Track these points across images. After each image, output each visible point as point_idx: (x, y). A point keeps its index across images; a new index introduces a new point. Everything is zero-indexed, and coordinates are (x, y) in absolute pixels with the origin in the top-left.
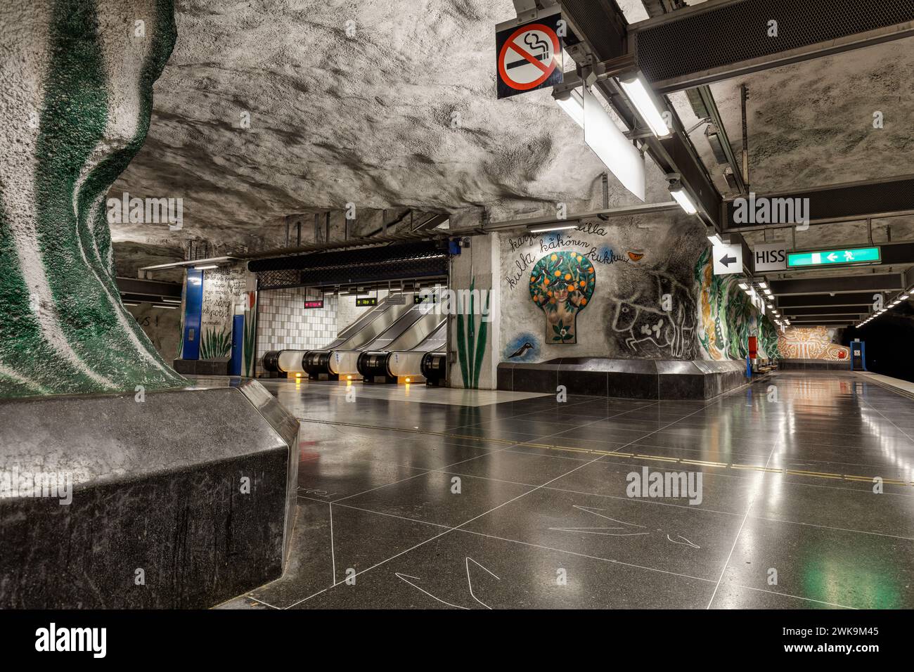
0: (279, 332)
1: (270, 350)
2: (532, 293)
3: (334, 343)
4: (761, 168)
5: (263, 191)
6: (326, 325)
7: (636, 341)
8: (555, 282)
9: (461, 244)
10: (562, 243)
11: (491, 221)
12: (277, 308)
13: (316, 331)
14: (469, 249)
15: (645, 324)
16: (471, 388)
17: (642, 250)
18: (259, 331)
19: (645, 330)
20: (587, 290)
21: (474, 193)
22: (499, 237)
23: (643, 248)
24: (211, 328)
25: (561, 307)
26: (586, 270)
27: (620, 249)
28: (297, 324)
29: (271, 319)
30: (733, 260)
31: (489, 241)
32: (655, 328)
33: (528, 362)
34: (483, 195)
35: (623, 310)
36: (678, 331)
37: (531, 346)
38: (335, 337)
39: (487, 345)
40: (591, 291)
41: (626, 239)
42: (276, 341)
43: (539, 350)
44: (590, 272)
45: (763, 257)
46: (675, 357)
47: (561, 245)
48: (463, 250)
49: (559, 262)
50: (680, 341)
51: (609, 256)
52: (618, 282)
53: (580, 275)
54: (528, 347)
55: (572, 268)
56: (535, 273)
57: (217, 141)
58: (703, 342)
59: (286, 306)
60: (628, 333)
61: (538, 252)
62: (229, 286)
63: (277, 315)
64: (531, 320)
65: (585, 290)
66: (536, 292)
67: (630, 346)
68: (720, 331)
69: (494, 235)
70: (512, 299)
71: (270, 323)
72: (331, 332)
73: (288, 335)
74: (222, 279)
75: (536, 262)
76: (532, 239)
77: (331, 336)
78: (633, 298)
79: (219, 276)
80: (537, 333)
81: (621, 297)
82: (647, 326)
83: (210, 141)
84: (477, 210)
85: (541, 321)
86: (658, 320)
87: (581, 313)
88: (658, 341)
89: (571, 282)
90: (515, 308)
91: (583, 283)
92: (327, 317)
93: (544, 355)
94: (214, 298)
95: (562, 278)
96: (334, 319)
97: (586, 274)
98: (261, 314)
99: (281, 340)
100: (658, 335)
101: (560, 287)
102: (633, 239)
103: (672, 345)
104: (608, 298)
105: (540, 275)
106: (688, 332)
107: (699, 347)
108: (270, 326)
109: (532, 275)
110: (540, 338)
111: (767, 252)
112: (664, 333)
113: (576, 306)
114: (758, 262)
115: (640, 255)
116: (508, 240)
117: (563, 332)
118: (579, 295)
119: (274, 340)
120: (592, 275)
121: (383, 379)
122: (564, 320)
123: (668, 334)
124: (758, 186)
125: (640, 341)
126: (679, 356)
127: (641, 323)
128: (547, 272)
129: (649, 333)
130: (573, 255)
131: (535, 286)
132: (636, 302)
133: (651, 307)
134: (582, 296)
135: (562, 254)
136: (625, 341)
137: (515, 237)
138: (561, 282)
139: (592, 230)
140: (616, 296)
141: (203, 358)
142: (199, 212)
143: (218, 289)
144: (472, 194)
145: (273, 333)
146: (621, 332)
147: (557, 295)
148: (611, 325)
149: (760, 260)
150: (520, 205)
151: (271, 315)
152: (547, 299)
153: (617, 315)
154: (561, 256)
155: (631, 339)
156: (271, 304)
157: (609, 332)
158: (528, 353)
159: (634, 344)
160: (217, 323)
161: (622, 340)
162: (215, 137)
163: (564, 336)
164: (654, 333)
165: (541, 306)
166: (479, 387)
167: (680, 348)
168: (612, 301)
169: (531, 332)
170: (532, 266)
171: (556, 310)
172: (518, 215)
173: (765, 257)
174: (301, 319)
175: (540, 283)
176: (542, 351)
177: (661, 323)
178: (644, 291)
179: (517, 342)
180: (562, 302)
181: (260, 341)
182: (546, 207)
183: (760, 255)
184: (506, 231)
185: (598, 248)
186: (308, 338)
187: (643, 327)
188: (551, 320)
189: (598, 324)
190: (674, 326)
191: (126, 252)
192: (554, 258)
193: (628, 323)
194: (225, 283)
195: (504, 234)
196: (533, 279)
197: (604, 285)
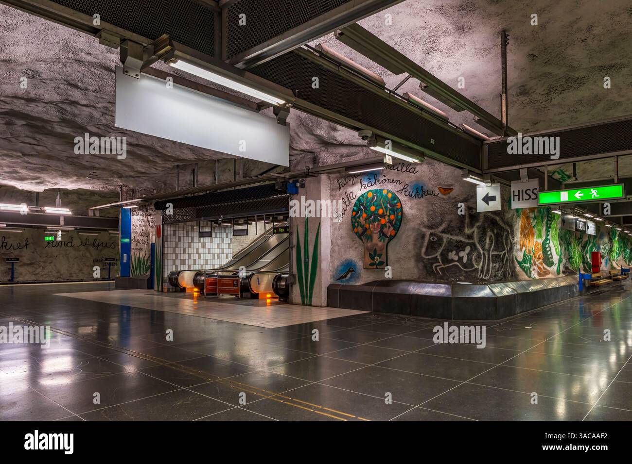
0: (182, 256)
1: (174, 270)
2: (354, 227)
3: (229, 262)
4: (554, 105)
5: (141, 149)
6: (223, 249)
7: (443, 266)
8: (371, 217)
9: (298, 185)
10: (378, 181)
11: (320, 165)
12: (180, 238)
13: (214, 255)
14: (304, 189)
15: (452, 251)
16: (307, 305)
17: (452, 185)
18: (165, 256)
19: (452, 255)
20: (395, 223)
21: (298, 142)
22: (329, 178)
23: (453, 183)
24: (137, 253)
25: (376, 237)
26: (395, 205)
27: (430, 185)
28: (197, 249)
29: (174, 247)
30: (493, 198)
31: (319, 182)
32: (461, 254)
33: (351, 283)
34: (307, 143)
35: (431, 239)
36: (487, 256)
37: (353, 271)
38: (230, 257)
39: (318, 269)
40: (399, 224)
41: (437, 175)
42: (179, 263)
43: (359, 274)
44: (397, 207)
45: (519, 195)
46: (482, 280)
47: (377, 183)
48: (300, 190)
49: (373, 198)
50: (488, 265)
51: (419, 191)
52: (428, 215)
53: (390, 210)
54: (351, 271)
55: (383, 203)
56: (355, 208)
57: (79, 115)
58: (519, 263)
59: (187, 235)
60: (436, 259)
61: (358, 191)
62: (148, 221)
63: (179, 243)
64: (354, 248)
65: (394, 222)
66: (356, 225)
67: (436, 269)
68: (550, 250)
69: (324, 177)
70: (339, 230)
71: (174, 249)
72: (227, 255)
73: (190, 258)
74: (143, 216)
75: (357, 198)
76: (354, 179)
77: (227, 258)
78: (441, 228)
79: (141, 213)
80: (359, 260)
81: (430, 227)
82: (454, 252)
83: (74, 115)
84: (310, 156)
85: (361, 248)
86: (466, 246)
87: (393, 242)
88: (465, 266)
89: (383, 216)
90: (341, 238)
91: (392, 217)
92: (223, 242)
93: (364, 278)
94: (138, 230)
95: (376, 212)
96: (229, 245)
97: (395, 209)
98: (166, 243)
99: (183, 262)
100: (465, 260)
101: (374, 220)
102: (443, 176)
103: (480, 268)
104: (419, 229)
105: (359, 210)
106: (498, 256)
107: (515, 267)
108: (174, 252)
109: (354, 210)
110: (360, 264)
111: (522, 191)
112: (472, 258)
113: (387, 237)
114: (514, 201)
115: (451, 189)
116: (336, 180)
117: (377, 259)
118: (389, 227)
119: (178, 262)
120: (400, 210)
121: (249, 295)
122: (378, 249)
123: (475, 259)
124: (555, 122)
125: (446, 266)
126: (486, 278)
127: (448, 250)
128: (364, 207)
129: (456, 258)
130: (385, 192)
131: (355, 220)
132: (443, 232)
133: (457, 236)
134: (392, 228)
135: (376, 191)
136: (432, 266)
137: (341, 177)
138: (375, 216)
139: (404, 169)
140: (425, 227)
141: (132, 275)
142: (109, 166)
143: (140, 223)
144: (297, 143)
145: (177, 258)
146: (428, 258)
147: (372, 227)
148: (421, 252)
149: (516, 198)
150: (344, 151)
151: (174, 243)
152: (365, 230)
153: (426, 244)
154: (375, 192)
155: (438, 264)
156: (174, 234)
157: (418, 258)
158: (351, 277)
159: (440, 269)
160: (141, 249)
161: (429, 265)
162: (77, 112)
163: (377, 262)
164: (461, 259)
165: (360, 236)
166: (313, 304)
167: (488, 270)
168: (421, 230)
169: (353, 259)
170: (354, 201)
171: (372, 240)
172: (343, 159)
173: (521, 195)
174: (200, 246)
175: (359, 217)
176: (362, 275)
177: (468, 249)
178: (451, 221)
179: (343, 267)
180: (375, 233)
181: (166, 263)
182: (364, 151)
183: (516, 193)
184: (334, 173)
185: (409, 185)
186: (207, 261)
187: (450, 253)
188: (368, 249)
189: (409, 252)
190: (482, 251)
191: (87, 195)
192: (370, 195)
193: (436, 250)
194: (145, 219)
195: (333, 176)
196: (354, 213)
197: (414, 217)
